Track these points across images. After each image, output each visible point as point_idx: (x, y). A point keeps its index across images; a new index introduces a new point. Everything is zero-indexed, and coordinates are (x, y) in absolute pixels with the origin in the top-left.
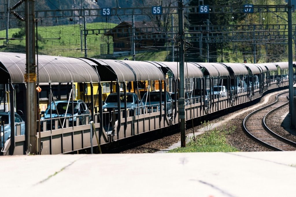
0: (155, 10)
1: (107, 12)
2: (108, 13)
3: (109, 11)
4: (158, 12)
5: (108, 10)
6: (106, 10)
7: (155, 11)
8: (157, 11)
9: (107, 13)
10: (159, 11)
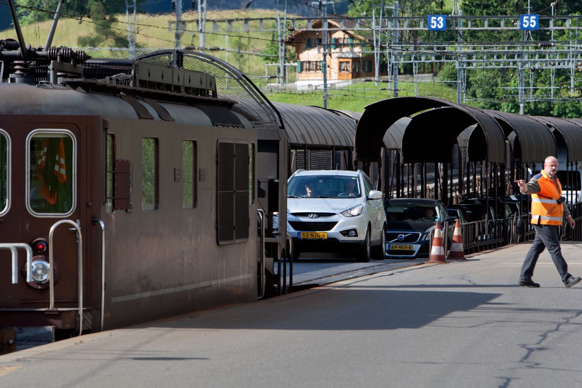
0: (526, 21)
1: (438, 22)
2: (440, 25)
3: (441, 22)
4: (531, 25)
5: (440, 20)
6: (436, 20)
7: (526, 23)
8: (530, 23)
9: (438, 25)
10: (533, 23)
